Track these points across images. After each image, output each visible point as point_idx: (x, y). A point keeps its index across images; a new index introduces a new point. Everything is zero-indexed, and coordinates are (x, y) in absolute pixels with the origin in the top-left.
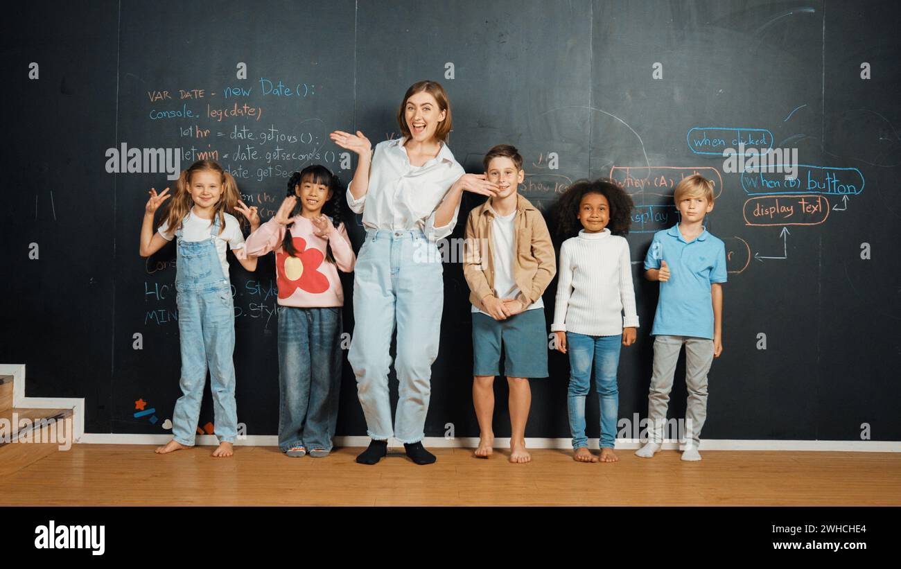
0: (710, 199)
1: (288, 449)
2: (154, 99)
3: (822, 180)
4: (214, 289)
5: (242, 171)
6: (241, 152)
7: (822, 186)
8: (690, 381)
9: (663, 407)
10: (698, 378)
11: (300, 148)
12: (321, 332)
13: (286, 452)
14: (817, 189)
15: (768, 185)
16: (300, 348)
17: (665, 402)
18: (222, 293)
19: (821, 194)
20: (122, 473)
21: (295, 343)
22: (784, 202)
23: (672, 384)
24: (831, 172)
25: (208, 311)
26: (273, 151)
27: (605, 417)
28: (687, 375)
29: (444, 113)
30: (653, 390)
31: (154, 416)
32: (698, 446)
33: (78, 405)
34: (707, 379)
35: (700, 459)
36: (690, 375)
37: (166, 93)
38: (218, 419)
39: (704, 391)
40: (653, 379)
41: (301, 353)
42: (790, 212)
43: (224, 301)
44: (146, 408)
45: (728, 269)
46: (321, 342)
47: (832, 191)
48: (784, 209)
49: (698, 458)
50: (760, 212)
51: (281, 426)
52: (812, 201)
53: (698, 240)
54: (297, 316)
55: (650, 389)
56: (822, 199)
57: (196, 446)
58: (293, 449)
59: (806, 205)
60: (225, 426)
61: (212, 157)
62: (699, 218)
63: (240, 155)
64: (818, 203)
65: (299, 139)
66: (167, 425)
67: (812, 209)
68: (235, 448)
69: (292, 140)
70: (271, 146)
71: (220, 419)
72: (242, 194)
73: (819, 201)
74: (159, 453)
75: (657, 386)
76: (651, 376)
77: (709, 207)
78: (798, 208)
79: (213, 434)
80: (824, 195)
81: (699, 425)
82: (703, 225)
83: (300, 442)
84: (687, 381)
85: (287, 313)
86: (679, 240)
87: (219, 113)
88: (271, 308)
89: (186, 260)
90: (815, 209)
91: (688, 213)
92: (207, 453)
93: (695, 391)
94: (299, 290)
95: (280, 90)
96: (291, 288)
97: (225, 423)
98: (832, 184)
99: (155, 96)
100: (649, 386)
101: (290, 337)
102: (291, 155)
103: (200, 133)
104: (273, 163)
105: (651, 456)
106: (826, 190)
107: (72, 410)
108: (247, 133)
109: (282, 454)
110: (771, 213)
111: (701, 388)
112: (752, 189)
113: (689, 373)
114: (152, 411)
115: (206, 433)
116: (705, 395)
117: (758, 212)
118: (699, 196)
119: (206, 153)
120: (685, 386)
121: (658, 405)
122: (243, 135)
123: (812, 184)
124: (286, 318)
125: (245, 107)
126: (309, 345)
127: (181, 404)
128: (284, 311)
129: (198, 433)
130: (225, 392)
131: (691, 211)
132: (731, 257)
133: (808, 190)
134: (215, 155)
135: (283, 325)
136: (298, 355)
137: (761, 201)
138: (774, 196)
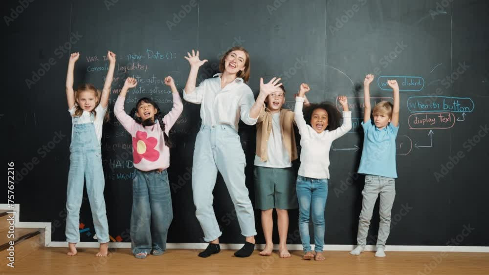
2: (90, 61)
3: (451, 104)
4: (93, 151)
7: (451, 107)
8: (382, 213)
9: (366, 228)
14: (448, 109)
15: (421, 107)
17: (368, 225)
18: (97, 154)
19: (451, 112)
22: (430, 116)
23: (372, 215)
24: (456, 100)
25: (89, 163)
26: (153, 89)
27: (317, 236)
30: (361, 217)
31: (89, 232)
32: (384, 249)
33: (48, 226)
34: (391, 213)
35: (385, 256)
36: (382, 210)
37: (96, 58)
39: (389, 219)
40: (362, 211)
42: (434, 122)
43: (98, 158)
44: (85, 227)
47: (457, 110)
48: (430, 120)
52: (446, 116)
56: (451, 115)
59: (442, 118)
63: (136, 91)
70: (152, 86)
73: (450, 116)
75: (364, 215)
78: (438, 119)
81: (386, 237)
84: (380, 213)
87: (125, 68)
89: (78, 134)
90: (447, 120)
93: (384, 219)
95: (158, 56)
98: (457, 107)
99: (90, 59)
102: (163, 91)
104: (154, 95)
105: (359, 254)
106: (453, 110)
107: (45, 228)
108: (139, 79)
110: (424, 122)
111: (387, 217)
112: (413, 109)
114: (88, 229)
115: (117, 241)
116: (389, 221)
117: (416, 122)
118: (383, 114)
119: (117, 90)
120: (379, 216)
121: (364, 226)
123: (446, 107)
125: (139, 65)
132: (401, 146)
133: (443, 110)
137: (418, 116)
138: (425, 113)
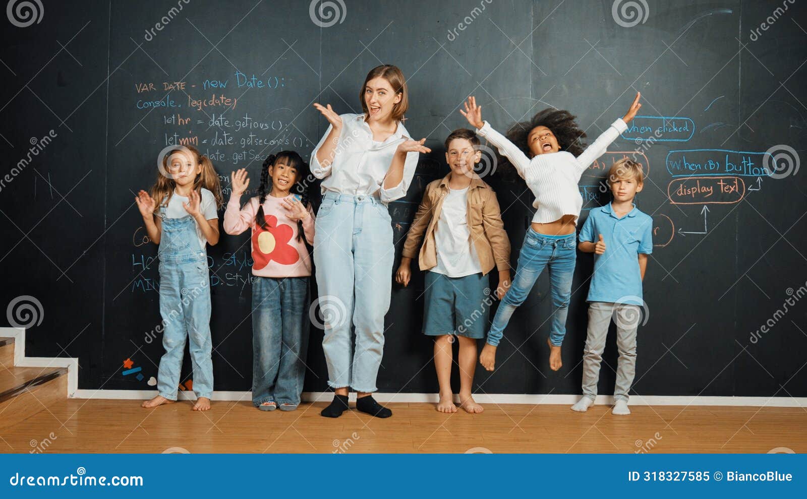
0: (639, 180)
1: (260, 403)
2: (141, 90)
3: (739, 164)
4: (191, 260)
5: (219, 155)
6: (218, 138)
7: (738, 168)
8: (621, 343)
9: (595, 367)
10: (628, 341)
11: (270, 135)
12: (292, 299)
13: (258, 407)
14: (734, 171)
15: (690, 168)
16: (273, 314)
17: (598, 362)
18: (199, 264)
19: (738, 176)
20: (112, 425)
21: (268, 310)
22: (705, 183)
23: (604, 346)
24: (747, 156)
25: (185, 280)
26: (247, 137)
28: (618, 338)
29: (400, 96)
30: (587, 351)
31: (140, 374)
32: (627, 401)
33: (72, 364)
34: (636, 342)
35: (629, 413)
36: (621, 338)
37: (151, 85)
38: (196, 377)
39: (633, 352)
40: (587, 342)
41: (274, 318)
42: (710, 192)
43: (200, 271)
44: (133, 367)
45: (654, 243)
46: (293, 308)
47: (748, 173)
48: (704, 189)
49: (627, 412)
50: (683, 192)
51: (254, 384)
52: (730, 182)
53: (629, 217)
54: (271, 285)
55: (585, 350)
56: (739, 181)
57: (179, 401)
58: (265, 403)
59: (724, 186)
60: (201, 383)
61: (192, 142)
62: (629, 198)
63: (218, 141)
64: (735, 184)
65: (270, 126)
66: (152, 382)
67: (729, 189)
68: (212, 403)
69: (264, 127)
70: (245, 133)
71: (197, 377)
72: (219, 176)
73: (736, 182)
74: (145, 407)
75: (590, 347)
76: (586, 339)
77: (638, 188)
78: (717, 188)
79: (192, 390)
80: (741, 177)
81: (629, 382)
82: (633, 202)
83: (272, 397)
84: (617, 343)
85: (261, 282)
86: (611, 216)
87: (199, 103)
88: (245, 278)
89: (168, 234)
90: (732, 189)
91: (619, 193)
92: (187, 407)
93: (625, 352)
94: (272, 262)
95: (254, 83)
96: (265, 260)
97: (202, 381)
98: (747, 167)
99: (142, 87)
100: (584, 348)
101: (264, 304)
102: (263, 141)
103: (181, 121)
104: (248, 148)
105: (586, 410)
106: (742, 172)
107: (67, 368)
108: (224, 121)
109: (255, 408)
110: (693, 192)
111: (630, 350)
112: (676, 172)
113: (619, 335)
114: (139, 369)
115: (187, 389)
116: (634, 356)
117: (681, 191)
118: (629, 178)
119: (187, 138)
120: (617, 348)
121: (591, 365)
122: (220, 123)
123: (730, 167)
124: (261, 287)
125: (222, 98)
126: (281, 311)
127: (165, 361)
128: (258, 281)
129: (180, 390)
130: (202, 352)
131: (621, 191)
132: (656, 232)
133: (726, 172)
134: (195, 140)
135: (258, 293)
136: (271, 320)
137: (684, 182)
138: (695, 178)
